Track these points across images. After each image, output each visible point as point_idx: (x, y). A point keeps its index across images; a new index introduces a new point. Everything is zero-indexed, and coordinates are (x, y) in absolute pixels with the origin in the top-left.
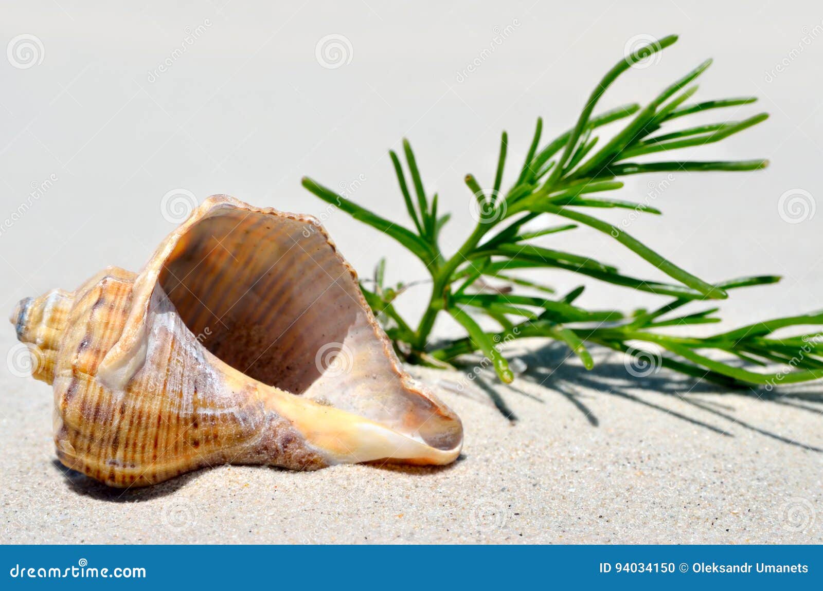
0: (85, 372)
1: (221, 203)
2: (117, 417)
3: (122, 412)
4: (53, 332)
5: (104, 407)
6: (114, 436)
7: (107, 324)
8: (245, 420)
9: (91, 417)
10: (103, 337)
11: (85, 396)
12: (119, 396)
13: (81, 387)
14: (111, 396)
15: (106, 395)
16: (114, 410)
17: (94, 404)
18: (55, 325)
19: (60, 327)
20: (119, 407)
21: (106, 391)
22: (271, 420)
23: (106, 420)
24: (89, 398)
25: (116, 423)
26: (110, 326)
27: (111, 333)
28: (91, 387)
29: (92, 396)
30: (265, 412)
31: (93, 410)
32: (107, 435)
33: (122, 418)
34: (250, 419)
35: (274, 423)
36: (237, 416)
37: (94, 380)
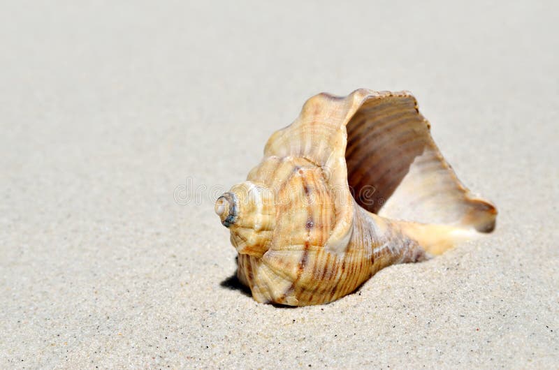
0: (316, 245)
1: (367, 96)
2: (340, 271)
3: (343, 268)
4: (268, 218)
5: (330, 267)
6: (334, 286)
7: (322, 205)
8: (393, 249)
9: (320, 277)
10: (321, 216)
11: (316, 262)
12: (342, 257)
13: (312, 257)
14: (336, 258)
15: (332, 258)
16: (338, 268)
17: (323, 266)
18: (267, 212)
19: (271, 212)
20: (341, 265)
21: (332, 255)
22: (408, 244)
23: (331, 275)
24: (318, 264)
25: (338, 277)
26: (324, 206)
27: (326, 212)
28: (320, 255)
29: (321, 261)
30: (404, 240)
31: (322, 271)
32: (329, 287)
33: (343, 271)
34: (396, 248)
35: (411, 246)
36: (390, 248)
37: (322, 249)
